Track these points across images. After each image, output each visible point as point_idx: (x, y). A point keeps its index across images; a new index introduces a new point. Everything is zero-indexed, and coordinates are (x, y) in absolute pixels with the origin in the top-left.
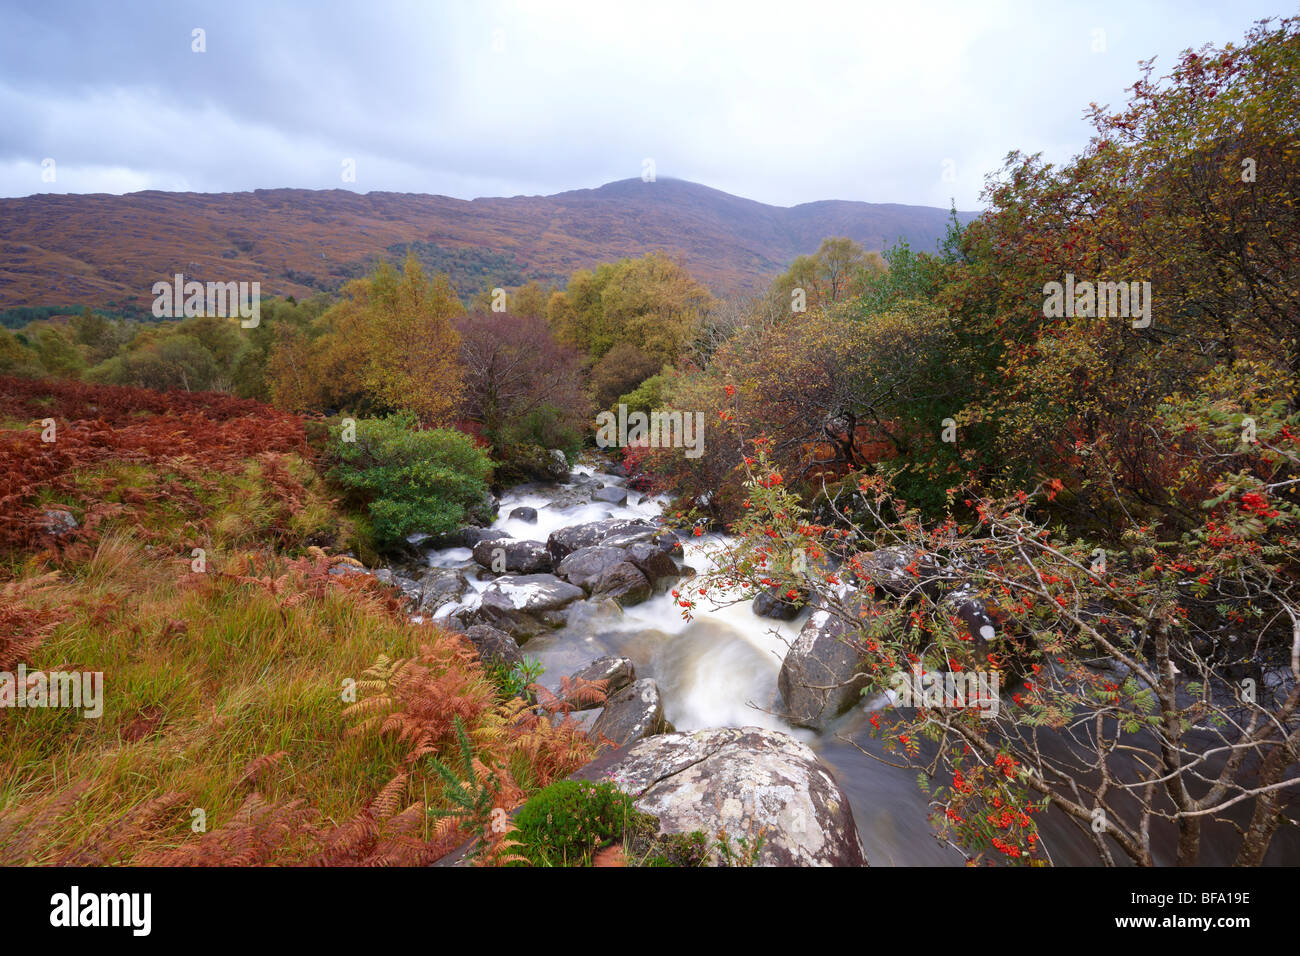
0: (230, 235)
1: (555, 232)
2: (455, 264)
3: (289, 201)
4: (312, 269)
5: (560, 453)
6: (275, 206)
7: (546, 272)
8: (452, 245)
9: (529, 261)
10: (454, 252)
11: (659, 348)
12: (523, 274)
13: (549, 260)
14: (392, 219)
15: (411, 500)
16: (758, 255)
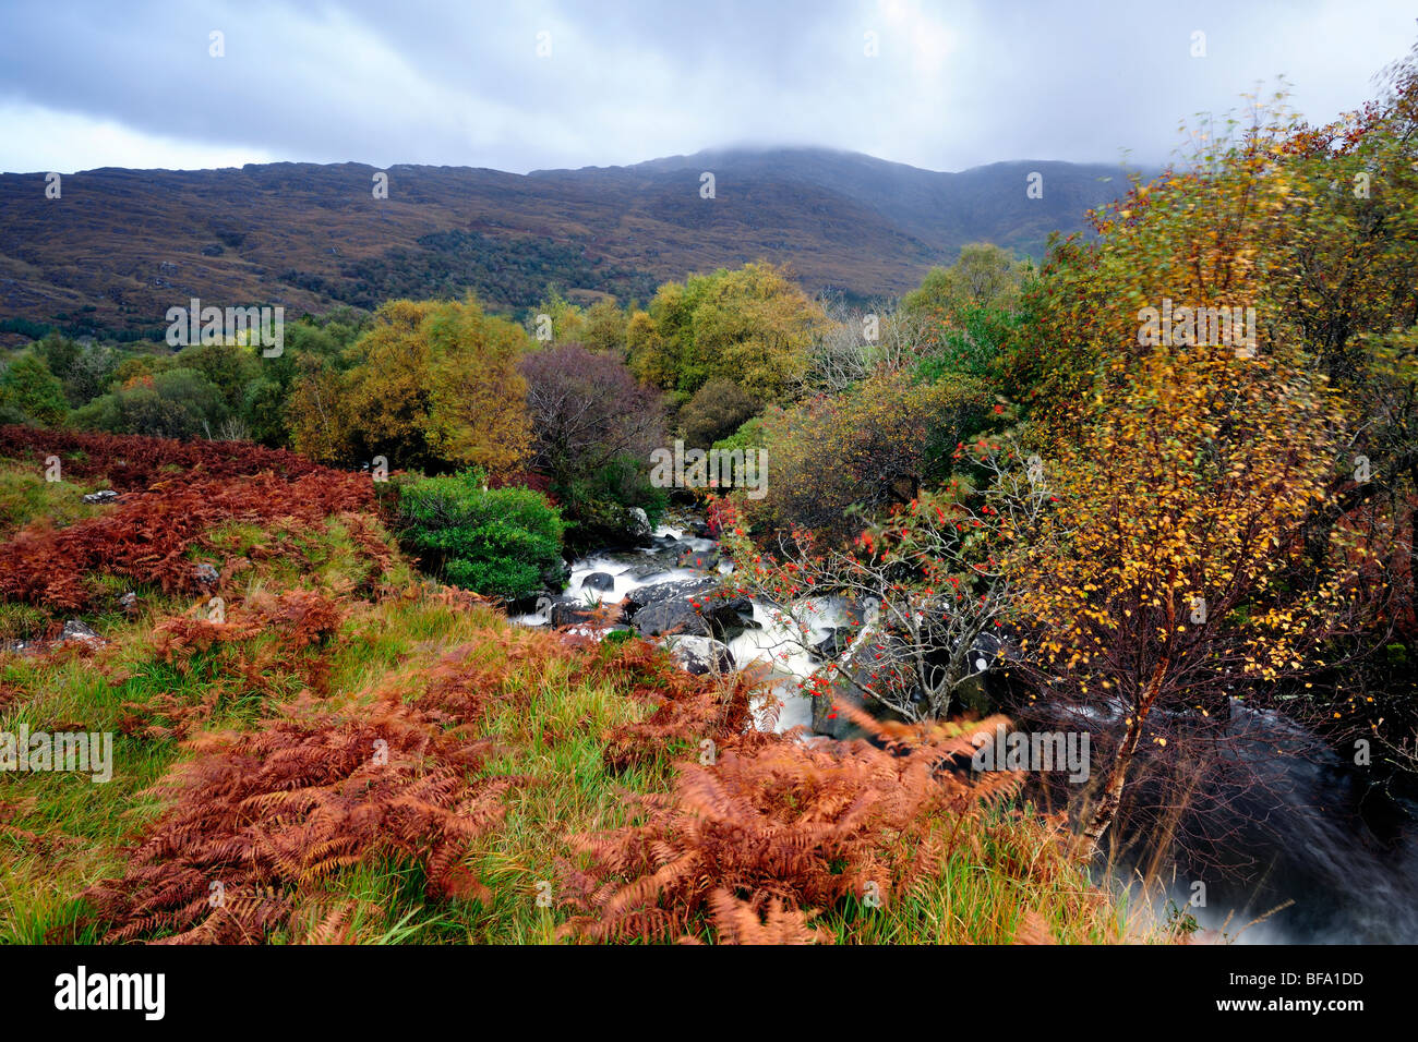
0: (212, 225)
1: (638, 215)
2: (506, 259)
3: (290, 179)
4: (319, 269)
5: (641, 512)
6: (272, 187)
7: (625, 268)
8: (501, 235)
9: (603, 255)
10: (504, 244)
11: (761, 382)
12: (596, 272)
13: (628, 252)
14: (422, 201)
15: (487, 561)
16: (912, 240)
